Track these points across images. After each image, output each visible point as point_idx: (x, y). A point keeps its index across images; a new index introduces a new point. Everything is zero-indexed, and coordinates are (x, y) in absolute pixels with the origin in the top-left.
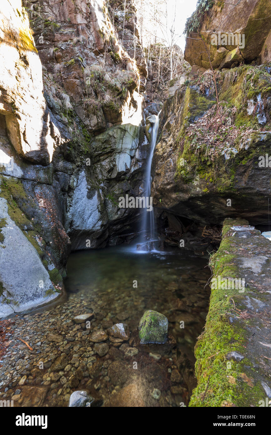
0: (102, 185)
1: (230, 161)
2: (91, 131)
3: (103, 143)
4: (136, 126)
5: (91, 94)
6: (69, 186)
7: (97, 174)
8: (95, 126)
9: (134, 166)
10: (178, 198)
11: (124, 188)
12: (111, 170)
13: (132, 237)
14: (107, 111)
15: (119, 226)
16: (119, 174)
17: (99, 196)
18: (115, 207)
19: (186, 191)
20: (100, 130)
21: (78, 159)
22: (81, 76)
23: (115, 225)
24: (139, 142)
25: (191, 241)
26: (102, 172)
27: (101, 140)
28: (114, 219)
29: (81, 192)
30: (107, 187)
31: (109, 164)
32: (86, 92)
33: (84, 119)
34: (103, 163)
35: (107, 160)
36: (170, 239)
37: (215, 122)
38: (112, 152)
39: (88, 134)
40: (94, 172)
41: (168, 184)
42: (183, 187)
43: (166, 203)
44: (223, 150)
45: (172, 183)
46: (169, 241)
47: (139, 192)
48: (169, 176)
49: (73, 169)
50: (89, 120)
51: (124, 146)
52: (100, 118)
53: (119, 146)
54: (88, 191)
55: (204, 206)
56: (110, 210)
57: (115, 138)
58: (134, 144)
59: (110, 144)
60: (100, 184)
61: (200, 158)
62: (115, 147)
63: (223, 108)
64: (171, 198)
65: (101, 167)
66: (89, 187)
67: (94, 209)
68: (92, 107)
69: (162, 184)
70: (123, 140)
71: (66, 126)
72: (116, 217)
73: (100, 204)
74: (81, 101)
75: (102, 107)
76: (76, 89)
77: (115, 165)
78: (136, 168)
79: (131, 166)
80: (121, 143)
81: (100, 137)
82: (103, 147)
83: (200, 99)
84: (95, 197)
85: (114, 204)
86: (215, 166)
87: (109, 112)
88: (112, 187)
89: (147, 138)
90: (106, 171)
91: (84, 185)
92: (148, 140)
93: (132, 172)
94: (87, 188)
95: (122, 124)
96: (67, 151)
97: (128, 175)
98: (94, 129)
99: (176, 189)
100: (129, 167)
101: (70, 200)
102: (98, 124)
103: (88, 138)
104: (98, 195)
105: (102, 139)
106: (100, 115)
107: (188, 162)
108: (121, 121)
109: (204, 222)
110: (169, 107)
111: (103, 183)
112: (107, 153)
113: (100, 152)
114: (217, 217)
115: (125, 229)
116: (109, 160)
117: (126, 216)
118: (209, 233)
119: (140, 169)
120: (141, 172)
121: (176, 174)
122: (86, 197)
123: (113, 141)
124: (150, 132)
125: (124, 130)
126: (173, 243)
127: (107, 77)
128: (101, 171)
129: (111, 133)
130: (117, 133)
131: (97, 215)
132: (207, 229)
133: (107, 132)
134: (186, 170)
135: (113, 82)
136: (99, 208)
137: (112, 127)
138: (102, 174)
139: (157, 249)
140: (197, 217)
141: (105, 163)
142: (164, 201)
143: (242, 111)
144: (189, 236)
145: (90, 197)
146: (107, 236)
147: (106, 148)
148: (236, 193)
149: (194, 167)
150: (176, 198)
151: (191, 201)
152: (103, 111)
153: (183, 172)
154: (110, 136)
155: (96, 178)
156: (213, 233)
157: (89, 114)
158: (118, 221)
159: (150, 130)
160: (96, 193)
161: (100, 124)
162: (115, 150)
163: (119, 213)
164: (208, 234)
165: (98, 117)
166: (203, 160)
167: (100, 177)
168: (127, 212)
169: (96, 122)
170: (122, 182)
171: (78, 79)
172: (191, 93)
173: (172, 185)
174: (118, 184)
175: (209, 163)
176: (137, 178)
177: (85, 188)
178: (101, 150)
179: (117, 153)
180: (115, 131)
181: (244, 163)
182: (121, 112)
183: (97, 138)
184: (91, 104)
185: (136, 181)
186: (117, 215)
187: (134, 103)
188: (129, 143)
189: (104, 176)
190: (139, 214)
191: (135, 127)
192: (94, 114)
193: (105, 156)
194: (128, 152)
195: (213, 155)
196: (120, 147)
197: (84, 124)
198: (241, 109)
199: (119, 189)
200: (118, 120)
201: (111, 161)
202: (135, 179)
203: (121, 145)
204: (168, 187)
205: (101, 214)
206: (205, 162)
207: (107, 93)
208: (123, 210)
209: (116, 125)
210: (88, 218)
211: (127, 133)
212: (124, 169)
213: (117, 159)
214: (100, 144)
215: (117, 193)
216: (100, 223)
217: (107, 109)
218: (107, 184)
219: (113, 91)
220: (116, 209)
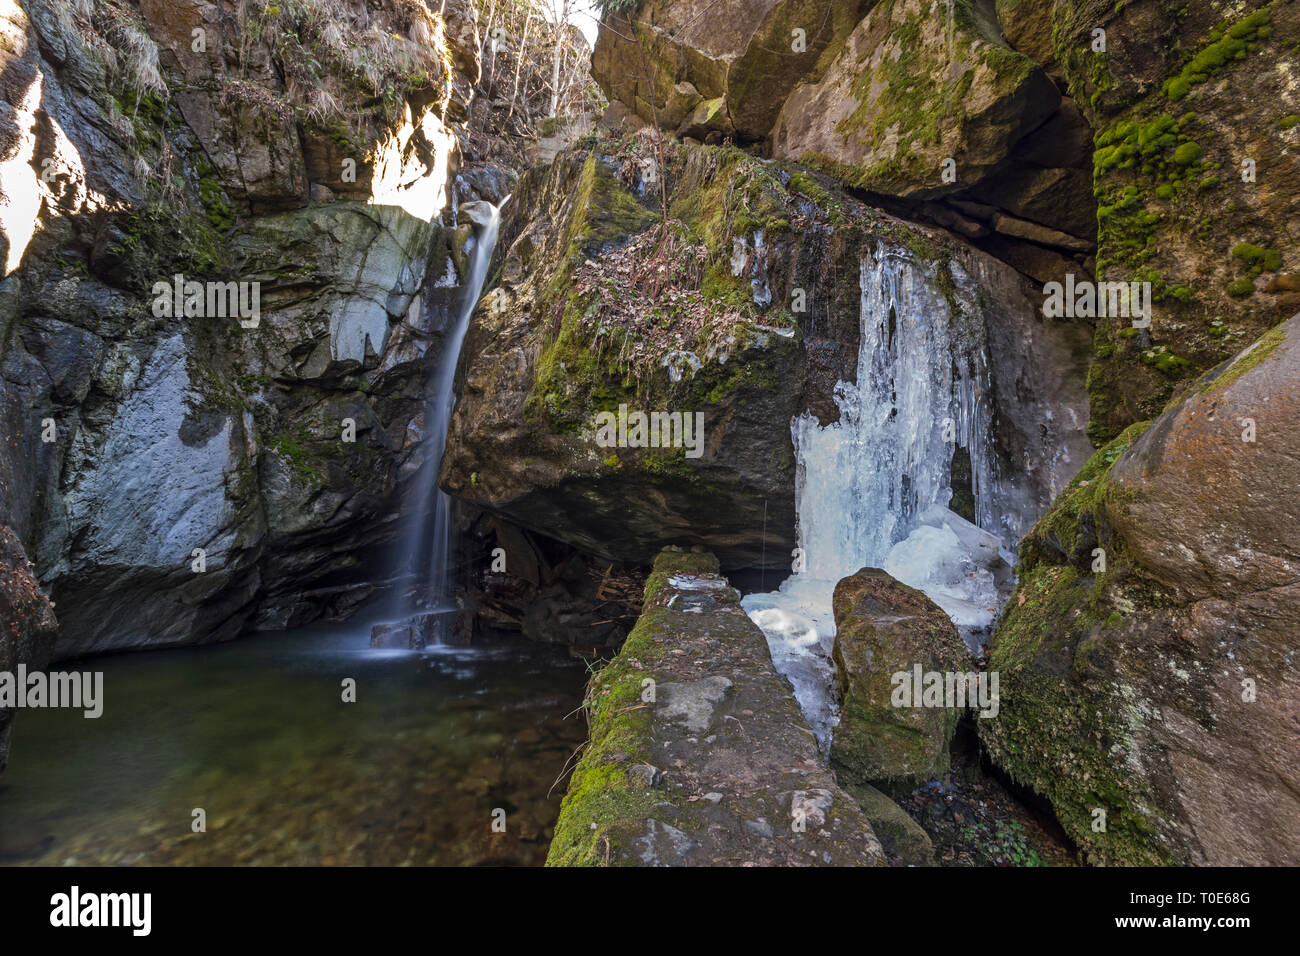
0: (258, 397)
1: (681, 386)
2: (237, 194)
3: (284, 249)
4: (421, 222)
6: (96, 383)
7: (242, 354)
8: (259, 180)
9: (399, 350)
12: (303, 351)
13: (361, 596)
14: (317, 143)
15: (312, 556)
16: (336, 367)
17: (238, 437)
18: (304, 484)
19: (556, 457)
20: (278, 201)
23: (295, 549)
24: (427, 273)
25: (563, 612)
26: (265, 352)
27: (278, 236)
28: (292, 527)
29: (155, 416)
30: (277, 407)
31: (301, 327)
33: (216, 145)
34: (275, 319)
35: (295, 312)
36: (497, 606)
37: (654, 271)
38: (316, 288)
39: (224, 203)
41: (504, 427)
42: (550, 444)
43: (492, 489)
44: (666, 352)
45: (514, 426)
46: (491, 613)
47: (405, 438)
48: (508, 402)
49: (129, 320)
50: (238, 156)
51: (368, 276)
52: (285, 159)
53: (347, 272)
54: (189, 411)
55: (607, 506)
56: (278, 494)
57: (335, 240)
58: (406, 276)
59: (314, 260)
60: (249, 392)
61: (603, 363)
62: (330, 273)
63: (677, 239)
64: (509, 473)
65: (264, 331)
66: (198, 398)
67: (208, 487)
68: (254, 112)
70: (366, 255)
71: (124, 148)
72: (304, 520)
73: (240, 469)
75: (300, 127)
77: (322, 336)
78: (405, 358)
79: (386, 349)
80: (358, 263)
81: (277, 224)
82: (282, 261)
83: (621, 197)
84: (221, 441)
85: (302, 473)
86: (643, 394)
87: (324, 150)
88: (302, 412)
89: (456, 266)
90: (284, 350)
91: (175, 388)
92: (458, 273)
93: (387, 369)
94: (188, 402)
95: (369, 202)
96: (109, 244)
97: (370, 379)
98: (251, 189)
99: (524, 447)
100: (377, 349)
101: (90, 440)
102: (272, 175)
103: (223, 215)
104: (234, 432)
105: (281, 233)
106: (287, 152)
107: (568, 369)
108: (368, 192)
109: (606, 553)
110: (533, 193)
111: (266, 391)
112: (297, 288)
113: (267, 275)
114: (642, 541)
115: (334, 567)
116: (300, 311)
117: (346, 520)
118: (618, 588)
119: (417, 361)
120: (422, 372)
121: (530, 399)
122: (173, 433)
123: (328, 249)
124: (467, 252)
125: (374, 224)
126: (505, 619)
127: (334, 35)
128: (260, 345)
129: (321, 220)
130: (347, 226)
131: (219, 508)
132: (613, 575)
133: (305, 215)
134: (561, 392)
135: (354, 58)
136: (233, 484)
137: (328, 201)
138: (264, 359)
139: (446, 641)
140: (585, 539)
141: (285, 320)
142: (486, 480)
143: (719, 261)
144: (557, 598)
145: (194, 434)
146: (252, 593)
147: (294, 268)
148: (692, 479)
149: (585, 389)
150: (523, 474)
151: (568, 489)
152: (302, 140)
153: (551, 396)
154: (318, 231)
155: (236, 366)
156: (630, 589)
157: (240, 132)
158: (308, 536)
159: (469, 245)
160: (228, 425)
161: (279, 182)
162: (330, 283)
163: (317, 507)
164: (614, 592)
165: (275, 153)
166: (611, 371)
167: (255, 367)
168: (349, 505)
169: (266, 168)
170: (345, 399)
172: (597, 174)
173: (514, 434)
174: (325, 403)
175: (626, 383)
176: (406, 392)
177: (179, 398)
178: (272, 272)
179: (338, 295)
180: (340, 217)
181: (714, 400)
182: (371, 163)
183: (260, 223)
184: (255, 103)
185: (400, 401)
186: (309, 513)
187: (421, 148)
188: (389, 268)
189: (274, 368)
190: (396, 516)
191: (415, 225)
192: (262, 138)
193: (288, 296)
194: (382, 297)
195: (639, 362)
196: (353, 275)
197: (211, 162)
198: (717, 255)
199: (329, 420)
200: (358, 185)
201: (310, 319)
202: (396, 395)
203: (357, 269)
204: (503, 437)
205: (237, 506)
206: (617, 378)
207: (328, 86)
208: (336, 499)
209: (346, 200)
210: (173, 521)
211: (384, 237)
212: (357, 354)
213: (336, 315)
214: (273, 250)
215: (319, 432)
216: (227, 541)
217: (321, 138)
218: (280, 396)
219: (351, 87)
220: (306, 492)
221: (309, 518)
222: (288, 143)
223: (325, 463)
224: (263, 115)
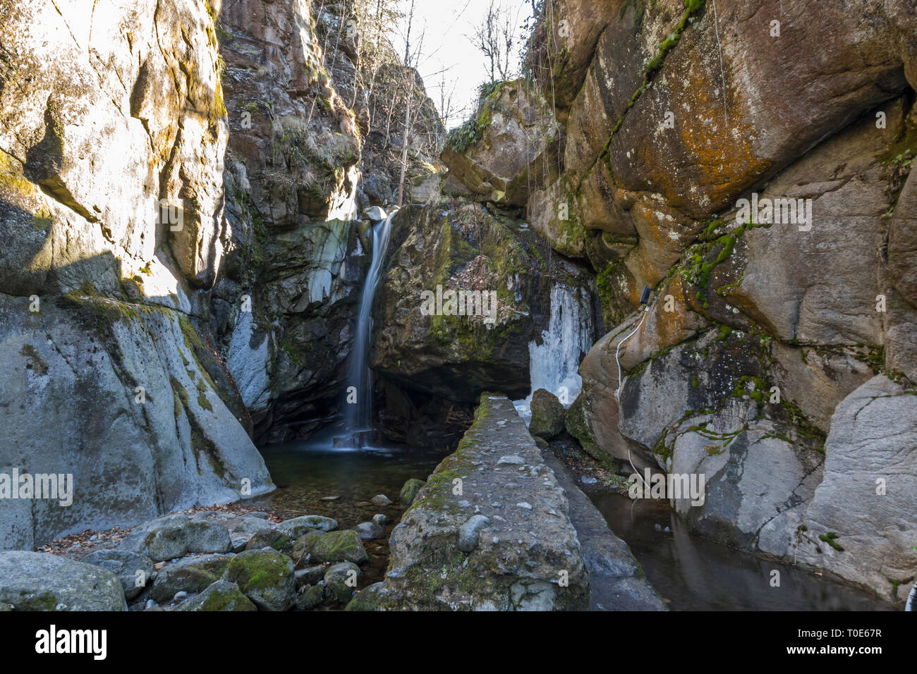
0: (276, 323)
2: (269, 225)
3: (290, 250)
5: (279, 165)
6: (228, 323)
8: (280, 218)
9: (337, 293)
10: (429, 362)
11: (317, 332)
12: (296, 299)
14: (305, 196)
15: (295, 404)
16: (311, 305)
17: (271, 344)
18: (295, 366)
20: (288, 226)
21: (246, 276)
22: (267, 133)
23: (288, 400)
24: (348, 249)
25: (429, 430)
26: (279, 300)
27: (288, 244)
28: (289, 388)
29: (242, 336)
30: (284, 327)
31: (297, 287)
32: (272, 160)
34: (284, 284)
35: (293, 280)
36: (392, 429)
38: (303, 267)
39: (263, 230)
40: (262, 299)
45: (422, 342)
46: (389, 432)
47: (339, 340)
49: (237, 293)
50: (271, 208)
51: (324, 257)
52: (292, 207)
53: (316, 257)
54: (252, 333)
55: (460, 374)
56: (283, 371)
57: (312, 243)
58: (339, 253)
60: (272, 320)
62: (309, 259)
63: (487, 268)
65: (279, 290)
66: (256, 326)
67: (259, 369)
68: (280, 188)
69: (407, 341)
70: (323, 247)
71: (239, 219)
72: (294, 385)
73: (271, 360)
74: (261, 173)
75: (298, 191)
76: (255, 153)
77: (305, 290)
78: (340, 297)
79: (331, 293)
80: (321, 251)
81: (287, 238)
82: (289, 256)
83: (462, 243)
84: (264, 346)
85: (294, 360)
87: (307, 200)
88: (294, 329)
89: (362, 243)
90: (288, 299)
91: (248, 323)
92: (364, 248)
93: (332, 303)
94: (252, 328)
95: (326, 220)
96: (235, 263)
97: (325, 309)
98: (276, 223)
99: (427, 351)
100: (328, 294)
101: (225, 350)
102: (286, 216)
103: (263, 236)
104: (269, 341)
105: (289, 242)
106: (293, 203)
108: (326, 216)
111: (279, 319)
112: (295, 268)
113: (282, 264)
115: (303, 410)
116: (296, 279)
117: (314, 384)
119: (346, 298)
120: (351, 304)
122: (247, 344)
123: (309, 248)
124: (368, 236)
125: (328, 230)
126: (397, 435)
127: (311, 141)
128: (278, 297)
129: (306, 234)
130: (316, 235)
131: (263, 379)
133: (299, 232)
135: (321, 152)
136: (269, 367)
137: (308, 223)
138: (279, 304)
139: (370, 445)
140: (445, 390)
141: (289, 284)
144: (425, 422)
145: (254, 345)
147: (294, 259)
149: (454, 330)
150: (426, 361)
152: (298, 196)
153: (440, 332)
154: (305, 239)
155: (266, 308)
157: (272, 197)
158: (295, 393)
159: (369, 232)
160: (267, 338)
162: (309, 264)
163: (300, 377)
165: (288, 206)
167: (275, 308)
168: (315, 376)
169: (284, 213)
170: (313, 321)
171: (260, 137)
173: (422, 345)
174: (304, 323)
176: (340, 315)
177: (249, 327)
178: (284, 261)
179: (312, 269)
180: (314, 231)
182: (329, 202)
183: (279, 238)
184: (280, 183)
185: (337, 320)
186: (297, 380)
187: (347, 186)
188: (332, 251)
189: (283, 308)
191: (343, 225)
192: (283, 199)
193: (290, 272)
194: (329, 267)
196: (318, 258)
197: (259, 212)
199: (306, 333)
200: (322, 213)
201: (301, 283)
202: (335, 317)
203: (320, 254)
205: (269, 378)
207: (309, 168)
208: (310, 373)
209: (315, 221)
210: (247, 386)
211: (331, 235)
212: (320, 298)
213: (311, 279)
214: (285, 251)
215: (302, 339)
216: (267, 395)
217: (306, 195)
218: (285, 321)
219: (320, 167)
220: (296, 370)
221: (297, 383)
222: (294, 200)
223: (304, 354)
224: (284, 189)
